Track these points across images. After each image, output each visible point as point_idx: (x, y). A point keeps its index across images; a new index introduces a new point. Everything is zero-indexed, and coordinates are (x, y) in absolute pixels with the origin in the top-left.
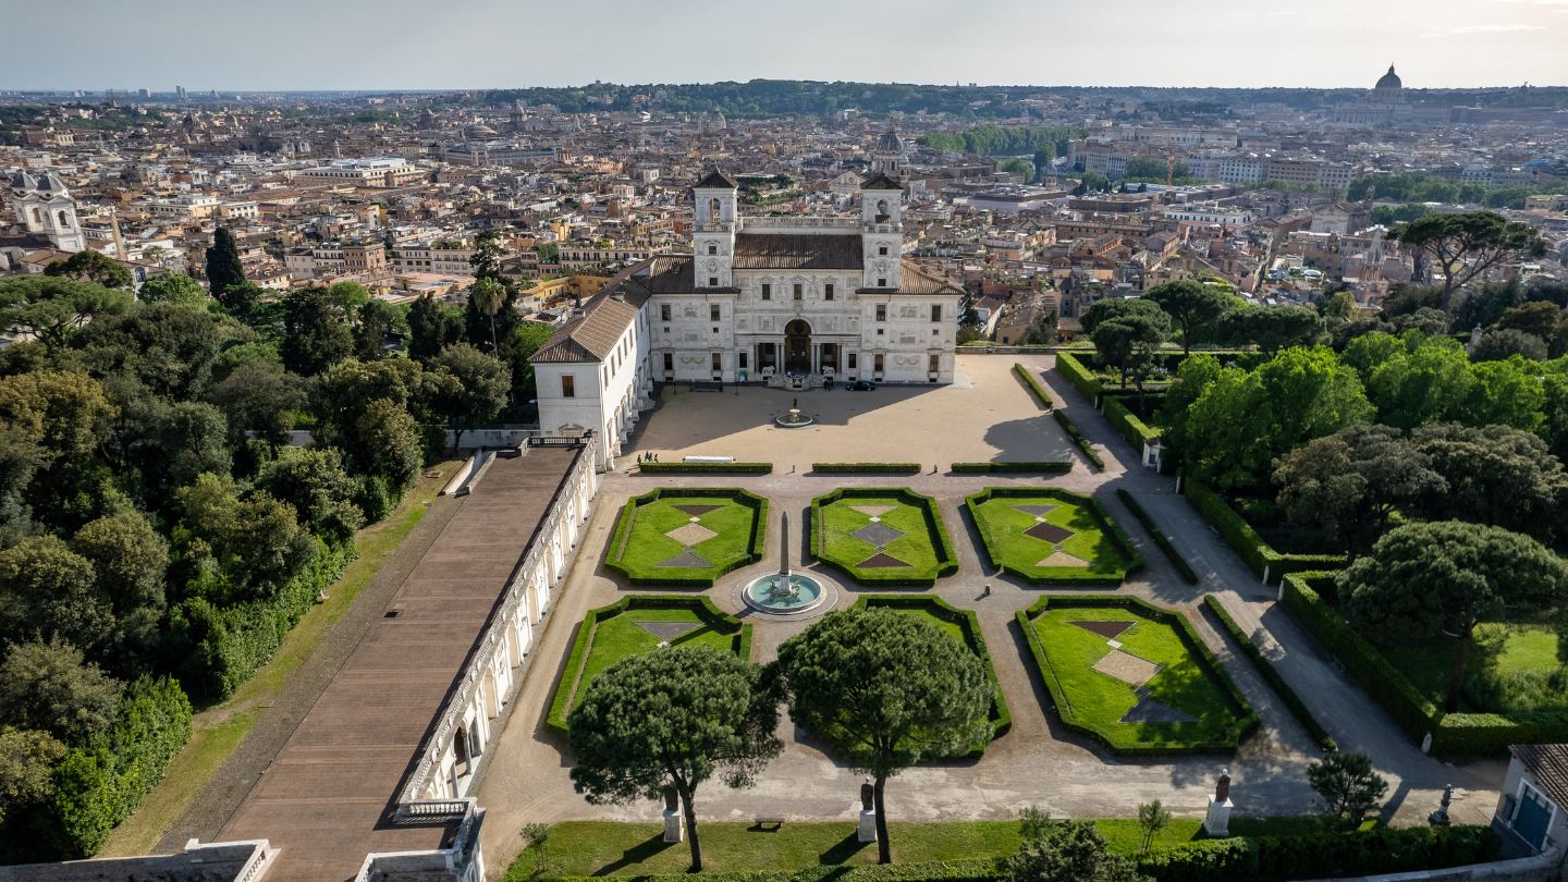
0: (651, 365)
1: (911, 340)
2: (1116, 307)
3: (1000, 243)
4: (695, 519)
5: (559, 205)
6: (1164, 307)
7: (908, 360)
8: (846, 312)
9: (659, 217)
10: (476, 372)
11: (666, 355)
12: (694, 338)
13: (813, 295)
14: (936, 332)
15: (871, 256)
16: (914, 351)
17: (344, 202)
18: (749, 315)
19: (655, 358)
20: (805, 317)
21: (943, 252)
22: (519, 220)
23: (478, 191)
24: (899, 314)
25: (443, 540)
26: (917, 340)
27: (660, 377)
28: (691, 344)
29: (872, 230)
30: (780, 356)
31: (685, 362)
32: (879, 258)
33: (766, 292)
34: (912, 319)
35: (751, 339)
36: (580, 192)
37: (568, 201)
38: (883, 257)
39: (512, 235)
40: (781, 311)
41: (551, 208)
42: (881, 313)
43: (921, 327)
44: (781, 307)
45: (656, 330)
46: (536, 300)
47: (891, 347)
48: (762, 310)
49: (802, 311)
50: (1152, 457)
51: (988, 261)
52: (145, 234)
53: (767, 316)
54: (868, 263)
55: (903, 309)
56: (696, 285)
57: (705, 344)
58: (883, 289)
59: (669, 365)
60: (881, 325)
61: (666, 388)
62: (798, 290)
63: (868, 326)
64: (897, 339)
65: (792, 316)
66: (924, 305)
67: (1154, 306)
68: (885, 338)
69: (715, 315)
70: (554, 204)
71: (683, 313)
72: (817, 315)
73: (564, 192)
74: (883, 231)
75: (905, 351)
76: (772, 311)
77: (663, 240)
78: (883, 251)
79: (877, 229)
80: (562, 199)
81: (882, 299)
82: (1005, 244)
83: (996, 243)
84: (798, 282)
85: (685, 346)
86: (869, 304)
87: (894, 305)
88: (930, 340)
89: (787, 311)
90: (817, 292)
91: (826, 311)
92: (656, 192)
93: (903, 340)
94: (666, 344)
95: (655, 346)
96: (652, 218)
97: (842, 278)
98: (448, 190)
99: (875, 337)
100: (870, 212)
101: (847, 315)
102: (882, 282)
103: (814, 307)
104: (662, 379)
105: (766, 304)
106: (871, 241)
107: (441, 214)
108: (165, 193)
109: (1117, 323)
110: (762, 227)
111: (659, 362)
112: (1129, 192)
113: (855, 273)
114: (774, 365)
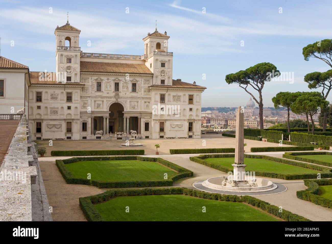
7: (177, 125)
8: (143, 99)
11: (37, 123)
12: (55, 112)
13: (125, 89)
14: (191, 109)
15: (157, 68)
16: (180, 120)
18: (89, 100)
20: (121, 101)
24: (172, 99)
28: (54, 117)
30: (106, 124)
31: (49, 127)
32: (161, 69)
33: (98, 87)
35: (90, 114)
38: (164, 69)
40: (107, 98)
42: (162, 99)
44: (107, 95)
45: (32, 108)
48: (96, 97)
49: (119, 97)
53: (99, 101)
54: (155, 71)
55: (174, 97)
57: (63, 117)
58: (163, 85)
59: (39, 130)
62: (117, 85)
65: (113, 100)
66: (184, 94)
69: (69, 99)
71: (49, 97)
72: (127, 100)
75: (176, 120)
76: (102, 98)
78: (163, 65)
81: (163, 91)
84: (117, 81)
85: (50, 117)
86: (157, 94)
87: (169, 94)
89: (111, 97)
90: (127, 88)
91: (132, 98)
94: (38, 117)
95: (31, 117)
97: (141, 80)
101: (144, 101)
102: (163, 82)
103: (126, 96)
105: (99, 94)
111: (33, 127)
113: (148, 77)
114: (103, 130)
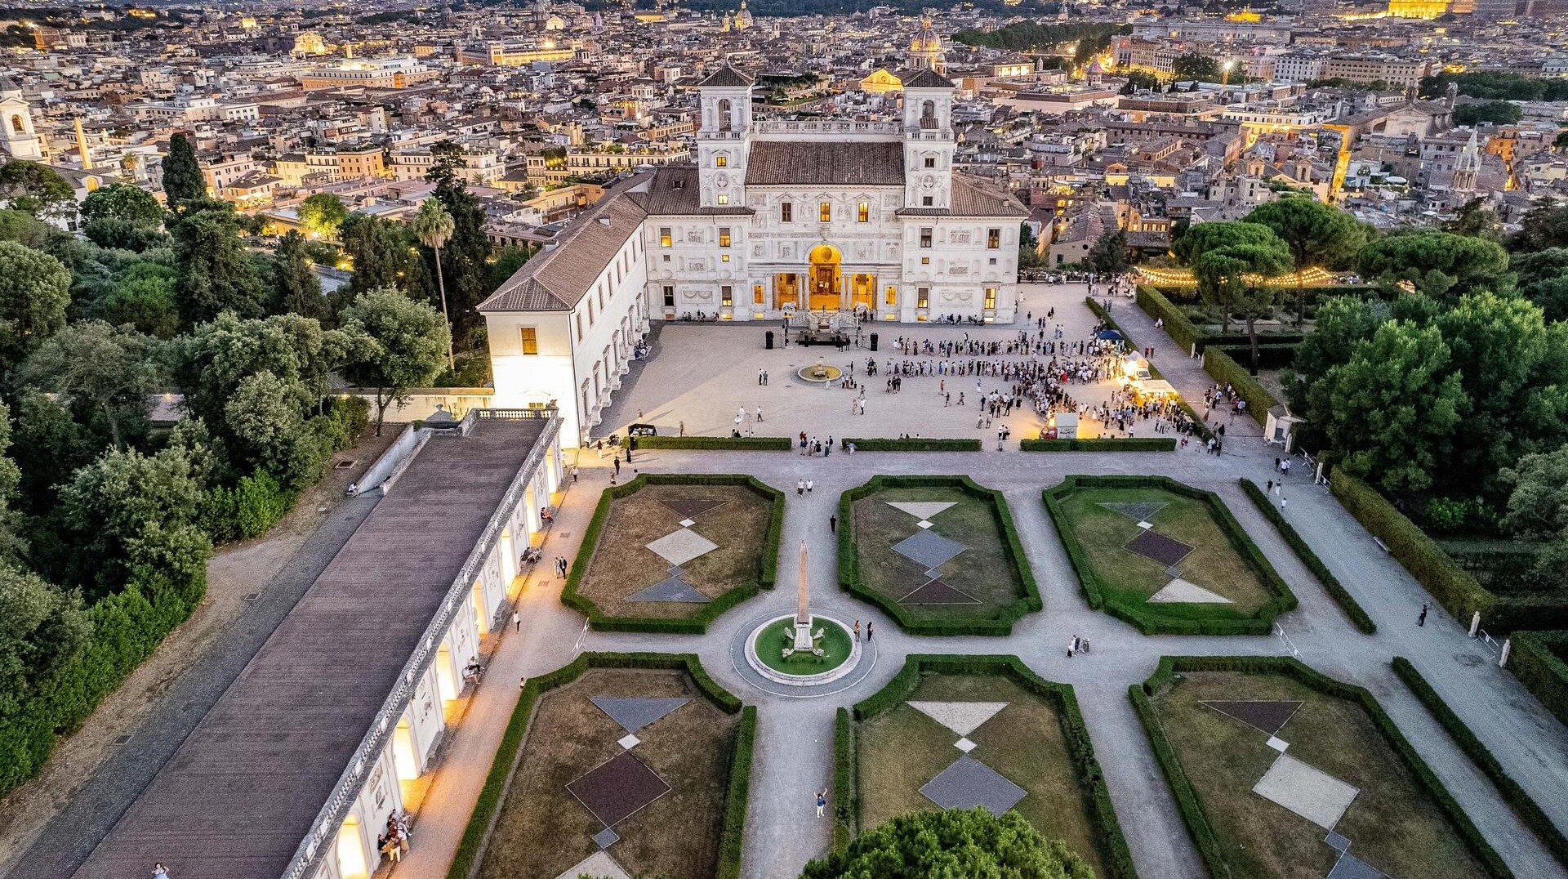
0: (647, 302)
1: (963, 271)
2: (1220, 234)
3: (1046, 147)
4: (688, 522)
5: (574, 105)
6: (1281, 234)
7: (958, 295)
8: (883, 236)
9: (678, 119)
10: (402, 327)
11: (665, 288)
12: (699, 267)
13: (843, 217)
14: (993, 261)
15: (916, 169)
16: (965, 284)
17: (348, 103)
18: (767, 240)
19: (652, 292)
20: (833, 242)
21: (986, 157)
22: (529, 122)
23: (491, 92)
24: (948, 239)
25: (330, 575)
26: (970, 271)
27: (658, 314)
28: (696, 276)
29: (916, 136)
30: (804, 289)
31: (689, 296)
32: (925, 172)
33: (787, 212)
34: (964, 246)
35: (768, 269)
36: (596, 93)
37: (584, 103)
38: (930, 171)
39: (520, 139)
40: (804, 235)
41: (565, 110)
42: (926, 238)
43: (975, 253)
44: (805, 230)
45: (653, 258)
46: (536, 211)
47: (939, 279)
48: (780, 235)
49: (830, 235)
50: (1279, 432)
51: (1034, 166)
52: (132, 139)
53: (788, 242)
54: (910, 178)
55: (953, 233)
56: (702, 205)
58: (928, 208)
59: (669, 301)
60: (926, 252)
61: (666, 328)
62: (825, 210)
63: (912, 252)
64: (946, 270)
65: (817, 241)
66: (977, 228)
67: (1266, 231)
68: (931, 270)
70: (568, 105)
71: (686, 238)
72: (851, 241)
73: (580, 92)
74: (932, 137)
75: (955, 284)
76: (794, 235)
77: (680, 144)
78: (930, 163)
79: (923, 136)
80: (577, 100)
81: (927, 222)
82: (1053, 148)
83: (1042, 147)
84: (825, 200)
85: (689, 277)
86: (912, 228)
87: (942, 228)
88: (986, 272)
89: (812, 235)
90: (849, 214)
91: (859, 235)
92: (676, 92)
93: (953, 271)
94: (666, 275)
95: (652, 277)
96: (670, 121)
97: (879, 198)
98: (459, 90)
99: (919, 267)
100: (912, 114)
101: (885, 241)
102: (928, 201)
103: (845, 231)
104: (661, 316)
105: (786, 226)
106: (915, 149)
107: (449, 116)
108: (165, 96)
109: (1228, 254)
110: (781, 133)
111: (657, 296)
112: (1180, 91)
113: (895, 190)
114: (796, 300)
